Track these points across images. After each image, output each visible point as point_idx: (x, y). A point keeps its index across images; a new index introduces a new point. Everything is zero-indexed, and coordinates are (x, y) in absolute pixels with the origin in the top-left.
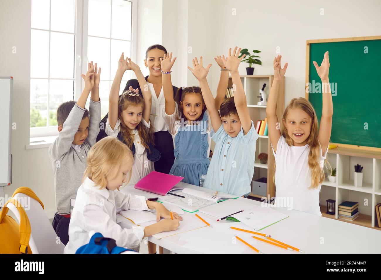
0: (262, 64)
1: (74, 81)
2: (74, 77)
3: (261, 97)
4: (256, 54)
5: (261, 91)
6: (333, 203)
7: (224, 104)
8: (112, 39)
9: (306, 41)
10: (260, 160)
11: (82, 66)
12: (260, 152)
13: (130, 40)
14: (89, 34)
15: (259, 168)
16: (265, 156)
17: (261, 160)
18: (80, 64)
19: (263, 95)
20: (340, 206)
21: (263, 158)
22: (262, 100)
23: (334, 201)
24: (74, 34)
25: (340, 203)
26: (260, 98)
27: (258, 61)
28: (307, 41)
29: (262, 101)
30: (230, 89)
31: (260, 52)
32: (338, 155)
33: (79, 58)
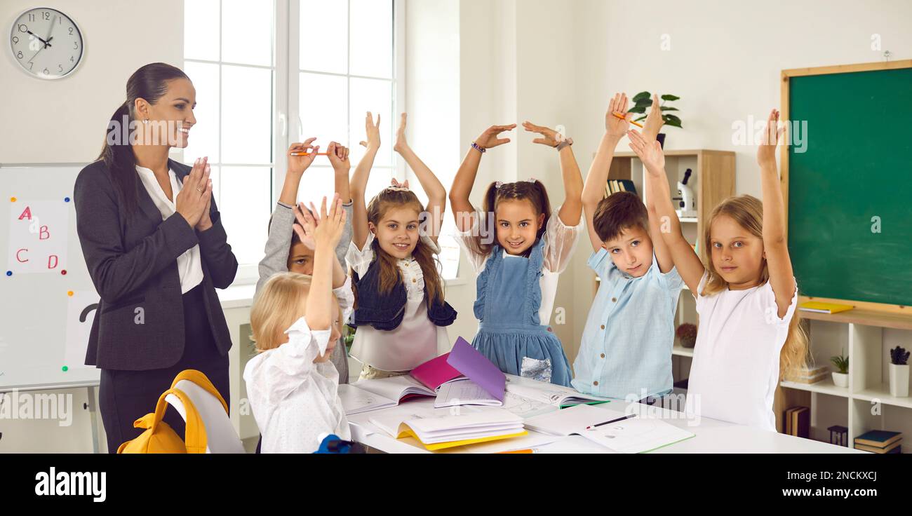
0: (682, 125)
1: (271, 169)
2: (271, 162)
3: (681, 199)
4: (668, 104)
5: (680, 186)
6: (844, 434)
7: (599, 215)
8: (352, 76)
9: (780, 73)
10: (681, 340)
11: (288, 135)
12: (681, 322)
13: (390, 77)
14: (301, 67)
15: (680, 357)
16: (691, 330)
17: (682, 338)
18: (284, 133)
19: (685, 195)
20: (857, 441)
21: (686, 334)
22: (682, 205)
23: (846, 430)
24: (272, 69)
25: (859, 434)
26: (679, 201)
27: (675, 120)
28: (783, 72)
29: (683, 209)
30: (611, 182)
31: (678, 98)
32: (851, 326)
33: (282, 119)
